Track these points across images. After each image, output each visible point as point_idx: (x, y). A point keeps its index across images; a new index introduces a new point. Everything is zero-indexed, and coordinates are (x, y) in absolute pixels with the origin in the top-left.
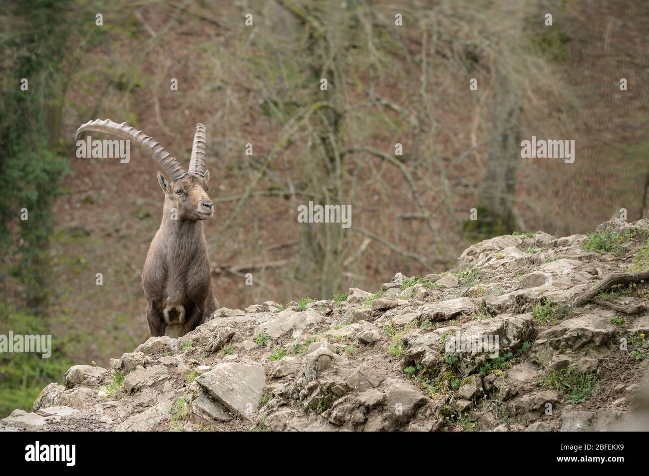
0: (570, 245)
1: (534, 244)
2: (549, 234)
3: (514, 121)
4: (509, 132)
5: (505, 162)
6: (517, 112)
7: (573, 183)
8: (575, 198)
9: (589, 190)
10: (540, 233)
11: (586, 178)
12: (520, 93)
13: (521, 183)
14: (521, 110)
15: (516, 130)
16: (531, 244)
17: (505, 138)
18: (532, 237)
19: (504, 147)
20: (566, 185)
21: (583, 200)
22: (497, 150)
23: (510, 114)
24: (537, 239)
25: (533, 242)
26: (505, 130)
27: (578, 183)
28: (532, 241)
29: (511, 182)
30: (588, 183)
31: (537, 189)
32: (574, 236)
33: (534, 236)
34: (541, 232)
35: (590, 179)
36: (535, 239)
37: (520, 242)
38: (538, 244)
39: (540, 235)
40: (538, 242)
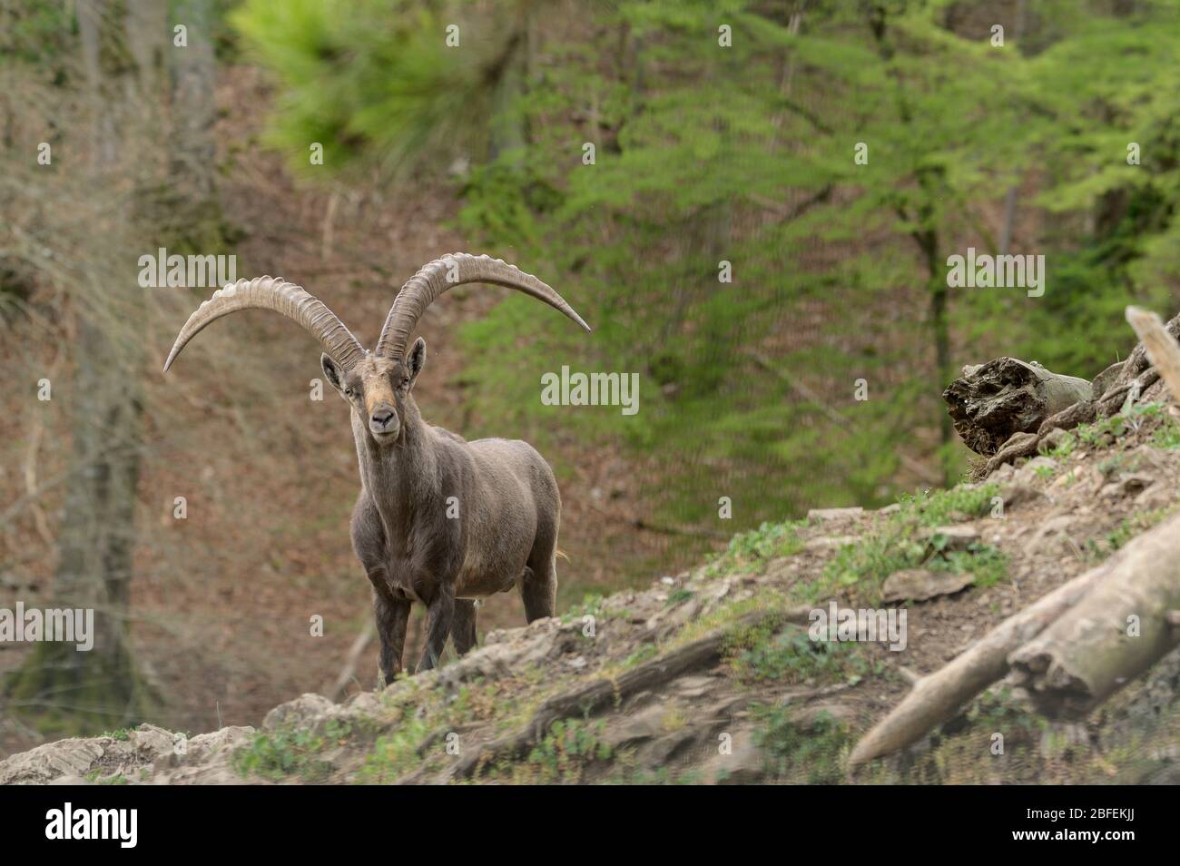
0: (206, 762)
1: (134, 755)
2: (167, 729)
3: (120, 433)
4: (110, 459)
5: (105, 530)
6: (129, 411)
7: (266, 568)
8: (270, 605)
9: (302, 581)
10: (146, 730)
11: (294, 555)
12: (131, 368)
13: (146, 576)
14: (138, 406)
15: (126, 453)
16: (125, 757)
17: (104, 472)
18: (127, 739)
19: (102, 494)
20: (250, 572)
21: (290, 604)
22: (83, 499)
23: (114, 415)
24: (138, 744)
25: (130, 750)
26: (102, 455)
27: (276, 568)
28: (128, 748)
29: (120, 575)
30: (300, 567)
31: (180, 587)
32: (226, 730)
33: (131, 736)
34: (149, 726)
35: (304, 558)
36: (134, 744)
37: (100, 752)
38: (142, 755)
39: (146, 733)
40: (141, 749)
